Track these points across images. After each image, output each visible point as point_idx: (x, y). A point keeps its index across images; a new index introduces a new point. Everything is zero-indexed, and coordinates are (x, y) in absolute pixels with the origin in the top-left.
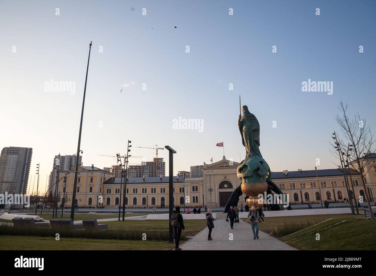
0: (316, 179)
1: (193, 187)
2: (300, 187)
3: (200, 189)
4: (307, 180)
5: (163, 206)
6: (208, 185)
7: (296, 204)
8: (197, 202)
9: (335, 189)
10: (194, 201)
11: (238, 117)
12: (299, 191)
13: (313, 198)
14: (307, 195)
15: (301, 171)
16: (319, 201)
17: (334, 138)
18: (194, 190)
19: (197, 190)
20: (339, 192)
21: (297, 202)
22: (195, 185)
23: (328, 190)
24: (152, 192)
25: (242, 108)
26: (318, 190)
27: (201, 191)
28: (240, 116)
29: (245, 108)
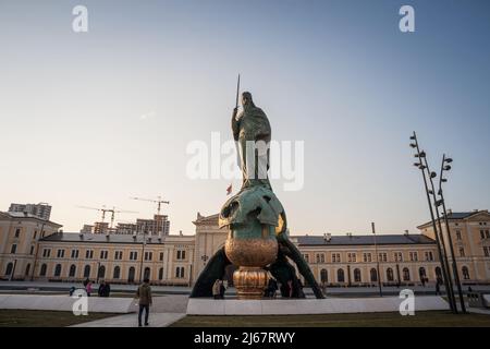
0: (373, 248)
1: (179, 252)
2: (347, 259)
3: (189, 255)
4: (359, 249)
5: (131, 281)
6: (202, 250)
7: (339, 286)
8: (182, 276)
9: (400, 264)
10: (177, 275)
11: (232, 112)
12: (346, 266)
13: (366, 277)
14: (357, 272)
15: (351, 237)
16: (376, 283)
17: (413, 146)
18: (178, 257)
19: (183, 257)
20: (406, 270)
21: (341, 283)
22: (181, 249)
23: (390, 265)
24: (116, 258)
25: (241, 97)
26: (375, 266)
27: (191, 258)
28: (236, 110)
29: (247, 96)
